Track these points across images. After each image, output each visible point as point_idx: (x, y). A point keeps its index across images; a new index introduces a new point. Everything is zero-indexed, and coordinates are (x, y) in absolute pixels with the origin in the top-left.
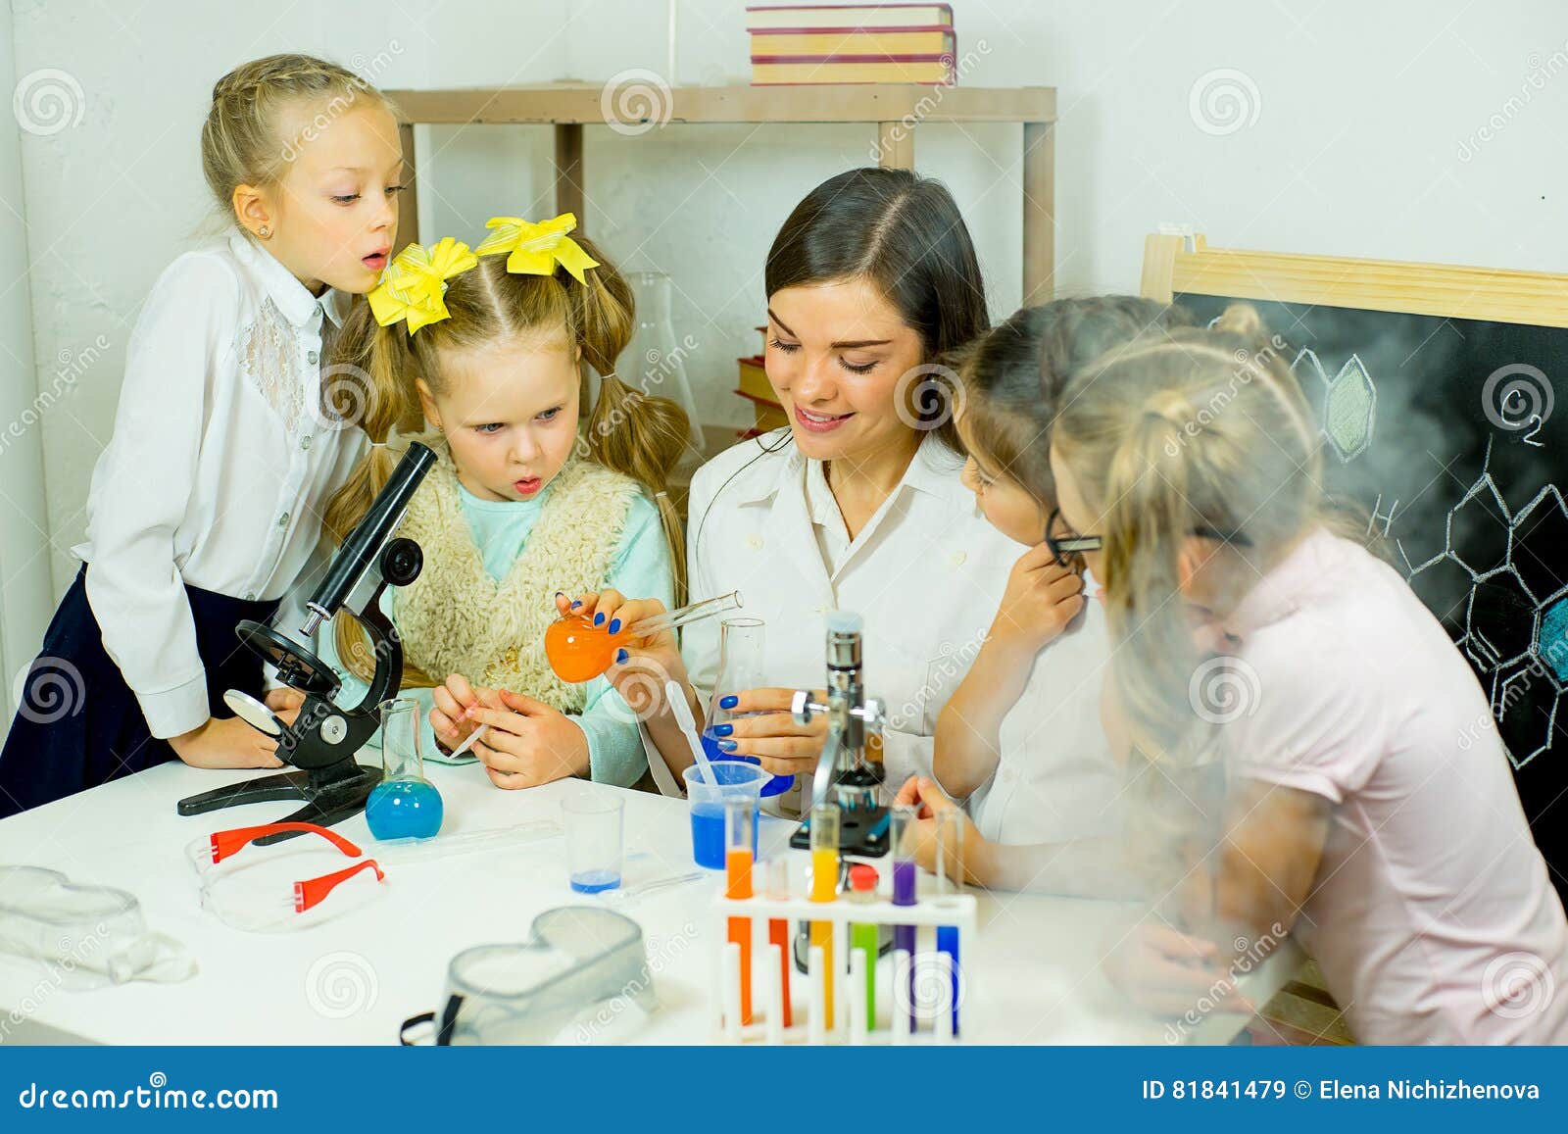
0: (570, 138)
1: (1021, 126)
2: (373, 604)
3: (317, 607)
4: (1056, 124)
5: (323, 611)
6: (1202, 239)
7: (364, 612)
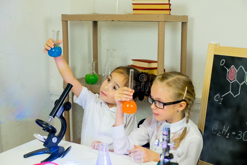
0: (95, 23)
1: (181, 23)
2: (62, 115)
3: (51, 117)
4: (188, 23)
5: (52, 117)
6: (219, 45)
7: (60, 116)
